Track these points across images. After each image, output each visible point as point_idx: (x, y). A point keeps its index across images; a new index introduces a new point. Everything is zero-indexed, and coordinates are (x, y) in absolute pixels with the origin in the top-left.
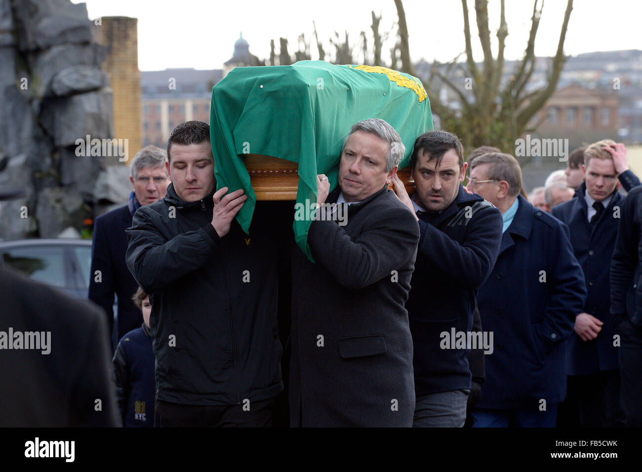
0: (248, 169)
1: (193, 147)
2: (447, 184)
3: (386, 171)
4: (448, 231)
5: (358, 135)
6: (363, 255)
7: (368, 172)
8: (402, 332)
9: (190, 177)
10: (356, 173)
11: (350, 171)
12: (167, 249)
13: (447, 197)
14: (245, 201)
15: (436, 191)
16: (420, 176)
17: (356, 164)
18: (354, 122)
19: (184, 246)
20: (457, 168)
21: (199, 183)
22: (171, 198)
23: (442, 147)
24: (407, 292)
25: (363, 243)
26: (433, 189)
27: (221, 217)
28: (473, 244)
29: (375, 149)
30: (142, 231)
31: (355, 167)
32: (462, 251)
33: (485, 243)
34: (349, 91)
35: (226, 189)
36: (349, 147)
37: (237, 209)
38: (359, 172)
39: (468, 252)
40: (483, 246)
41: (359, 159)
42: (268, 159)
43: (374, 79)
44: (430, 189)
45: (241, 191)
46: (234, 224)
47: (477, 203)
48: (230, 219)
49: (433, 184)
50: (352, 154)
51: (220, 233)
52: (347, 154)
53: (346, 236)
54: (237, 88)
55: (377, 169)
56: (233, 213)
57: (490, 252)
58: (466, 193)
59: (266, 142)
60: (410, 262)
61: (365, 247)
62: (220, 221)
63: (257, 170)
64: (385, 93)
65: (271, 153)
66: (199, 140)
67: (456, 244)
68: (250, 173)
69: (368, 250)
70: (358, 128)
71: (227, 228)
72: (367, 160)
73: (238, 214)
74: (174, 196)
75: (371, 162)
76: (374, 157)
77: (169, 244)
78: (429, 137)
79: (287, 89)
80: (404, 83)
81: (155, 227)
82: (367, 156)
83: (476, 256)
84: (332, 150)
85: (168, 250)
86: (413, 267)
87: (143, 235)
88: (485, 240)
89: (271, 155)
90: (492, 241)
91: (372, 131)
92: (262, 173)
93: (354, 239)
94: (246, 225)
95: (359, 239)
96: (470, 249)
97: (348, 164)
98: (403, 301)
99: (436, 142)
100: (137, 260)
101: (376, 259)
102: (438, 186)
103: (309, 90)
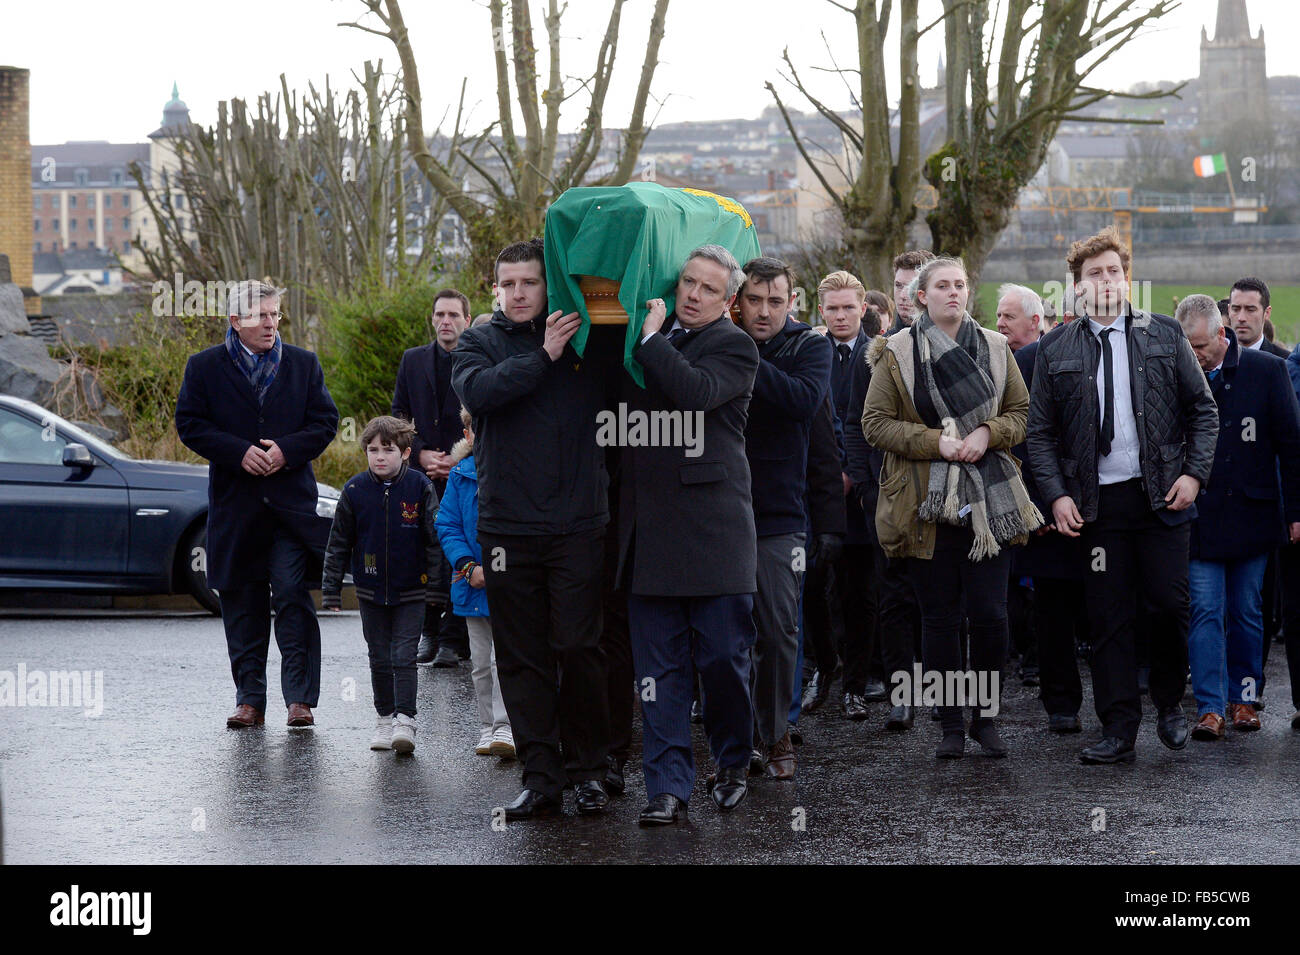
0: (582, 292)
1: (522, 265)
2: (775, 312)
3: (725, 299)
4: (776, 362)
5: (697, 261)
6: (702, 381)
7: (707, 298)
8: (740, 459)
9: (517, 295)
10: (695, 301)
11: (689, 298)
12: (498, 371)
13: (774, 326)
14: (580, 325)
15: (764, 318)
16: (747, 303)
17: (695, 291)
18: (693, 248)
19: (516, 369)
20: (785, 297)
21: (527, 302)
22: (498, 320)
23: (772, 271)
24: (745, 419)
25: (702, 367)
26: (760, 316)
27: (554, 340)
28: (803, 374)
29: (716, 276)
30: (469, 353)
31: (694, 294)
32: (792, 383)
33: (813, 373)
34: (683, 214)
35: (560, 312)
36: (689, 274)
37: (571, 332)
38: (698, 299)
39: (797, 382)
40: (813, 377)
41: (698, 286)
42: (602, 280)
43: (703, 203)
44: (757, 316)
45: (576, 314)
46: (568, 348)
47: (805, 332)
48: (563, 343)
49: (760, 310)
50: (691, 281)
51: (552, 358)
52: (686, 280)
53: (685, 361)
54: (573, 209)
55: (717, 297)
56: (566, 337)
57: (820, 383)
58: (793, 322)
59: (599, 263)
60: (748, 389)
61: (704, 372)
62: (553, 343)
63: (592, 293)
64: (715, 218)
65: (604, 273)
66: (527, 258)
67: (784, 374)
68: (585, 297)
69: (707, 375)
70: (699, 254)
71: (559, 352)
72: (707, 287)
73: (572, 338)
74: (502, 317)
75: (710, 289)
76: (714, 284)
77: (500, 367)
78: (758, 262)
79: (626, 210)
80: (731, 208)
81: (482, 349)
82: (707, 283)
83: (806, 387)
84: (668, 275)
85: (500, 373)
86: (750, 395)
87: (471, 357)
88: (815, 370)
89: (603, 276)
90: (823, 371)
91: (713, 258)
92: (597, 295)
93: (693, 364)
94: (580, 349)
95: (697, 364)
96: (798, 380)
97: (685, 290)
98: (741, 427)
99: (766, 266)
100: (466, 382)
101: (715, 384)
102: (766, 313)
103: (647, 211)
